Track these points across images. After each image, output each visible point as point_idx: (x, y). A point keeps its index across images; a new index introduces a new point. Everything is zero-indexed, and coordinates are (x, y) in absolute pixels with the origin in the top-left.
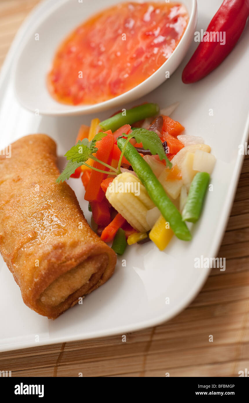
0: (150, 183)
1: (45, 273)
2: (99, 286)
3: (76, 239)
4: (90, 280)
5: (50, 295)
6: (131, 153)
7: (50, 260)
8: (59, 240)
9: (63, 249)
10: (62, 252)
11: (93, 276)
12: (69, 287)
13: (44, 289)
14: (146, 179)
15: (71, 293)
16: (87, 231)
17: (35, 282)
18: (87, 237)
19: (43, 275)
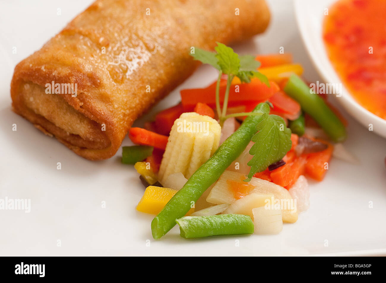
0: (215, 163)
1: (54, 76)
2: (71, 149)
3: (112, 99)
4: (72, 135)
5: (34, 93)
6: (250, 125)
7: (72, 76)
8: (104, 77)
9: (94, 86)
10: (89, 86)
11: (78, 136)
12: (52, 113)
13: (36, 82)
14: (219, 156)
15: (46, 117)
16: (130, 108)
17: (41, 67)
18: (122, 111)
19: (51, 75)
